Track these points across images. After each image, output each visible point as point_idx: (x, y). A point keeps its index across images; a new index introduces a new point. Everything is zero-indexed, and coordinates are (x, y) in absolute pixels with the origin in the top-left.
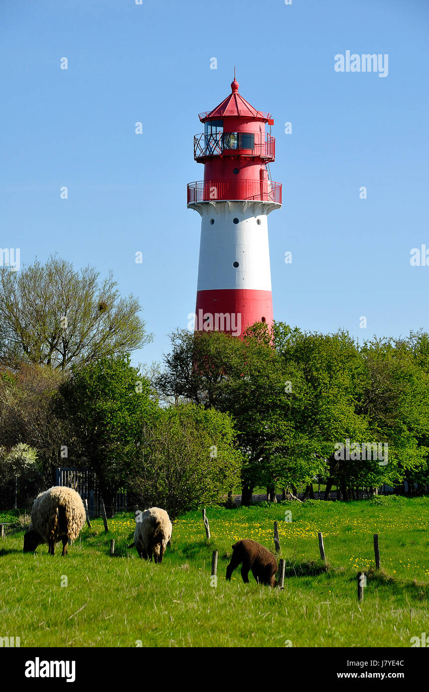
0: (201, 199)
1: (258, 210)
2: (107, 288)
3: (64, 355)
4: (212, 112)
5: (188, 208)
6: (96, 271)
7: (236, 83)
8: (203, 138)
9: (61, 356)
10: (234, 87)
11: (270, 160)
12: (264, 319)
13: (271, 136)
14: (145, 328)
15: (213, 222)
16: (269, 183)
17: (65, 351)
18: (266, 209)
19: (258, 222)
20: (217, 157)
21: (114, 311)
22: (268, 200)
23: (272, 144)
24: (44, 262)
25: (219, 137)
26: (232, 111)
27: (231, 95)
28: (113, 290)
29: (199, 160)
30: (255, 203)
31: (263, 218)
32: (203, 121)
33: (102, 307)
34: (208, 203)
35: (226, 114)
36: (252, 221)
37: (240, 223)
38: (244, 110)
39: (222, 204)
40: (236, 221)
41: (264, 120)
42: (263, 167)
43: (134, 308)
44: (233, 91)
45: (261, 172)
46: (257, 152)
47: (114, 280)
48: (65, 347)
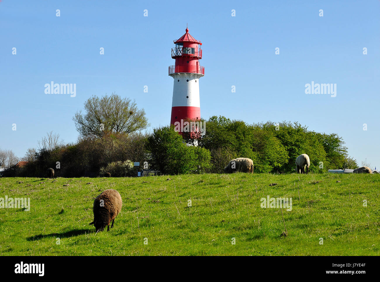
0: (174, 72)
1: (196, 76)
2: (133, 106)
3: (117, 131)
4: (178, 40)
5: (169, 75)
6: (130, 99)
7: (188, 29)
8: (175, 50)
9: (116, 131)
10: (187, 31)
11: (200, 58)
12: (197, 118)
13: (201, 49)
14: (148, 121)
15: (179, 81)
16: (199, 67)
17: (117, 129)
18: (199, 76)
19: (196, 81)
20: (180, 56)
21: (135, 115)
22: (199, 73)
23: (201, 52)
24: (109, 95)
25: (181, 49)
26: (186, 40)
27: (186, 34)
28: (135, 107)
29: (173, 58)
30: (195, 74)
31: (197, 80)
32: (175, 43)
33: (131, 113)
34: (177, 74)
35: (184, 40)
36: (193, 81)
37: (189, 81)
38: (191, 39)
39: (183, 74)
40: (188, 81)
41: (198, 43)
42: (197, 61)
43: (143, 114)
44: (187, 32)
45: (197, 62)
46: (195, 55)
47: (135, 103)
48: (117, 128)
